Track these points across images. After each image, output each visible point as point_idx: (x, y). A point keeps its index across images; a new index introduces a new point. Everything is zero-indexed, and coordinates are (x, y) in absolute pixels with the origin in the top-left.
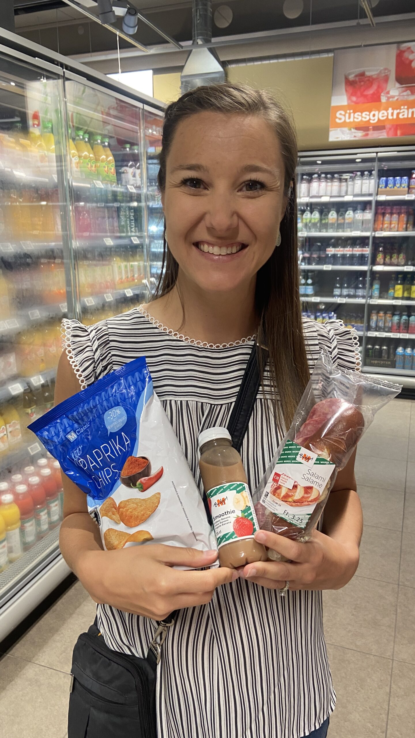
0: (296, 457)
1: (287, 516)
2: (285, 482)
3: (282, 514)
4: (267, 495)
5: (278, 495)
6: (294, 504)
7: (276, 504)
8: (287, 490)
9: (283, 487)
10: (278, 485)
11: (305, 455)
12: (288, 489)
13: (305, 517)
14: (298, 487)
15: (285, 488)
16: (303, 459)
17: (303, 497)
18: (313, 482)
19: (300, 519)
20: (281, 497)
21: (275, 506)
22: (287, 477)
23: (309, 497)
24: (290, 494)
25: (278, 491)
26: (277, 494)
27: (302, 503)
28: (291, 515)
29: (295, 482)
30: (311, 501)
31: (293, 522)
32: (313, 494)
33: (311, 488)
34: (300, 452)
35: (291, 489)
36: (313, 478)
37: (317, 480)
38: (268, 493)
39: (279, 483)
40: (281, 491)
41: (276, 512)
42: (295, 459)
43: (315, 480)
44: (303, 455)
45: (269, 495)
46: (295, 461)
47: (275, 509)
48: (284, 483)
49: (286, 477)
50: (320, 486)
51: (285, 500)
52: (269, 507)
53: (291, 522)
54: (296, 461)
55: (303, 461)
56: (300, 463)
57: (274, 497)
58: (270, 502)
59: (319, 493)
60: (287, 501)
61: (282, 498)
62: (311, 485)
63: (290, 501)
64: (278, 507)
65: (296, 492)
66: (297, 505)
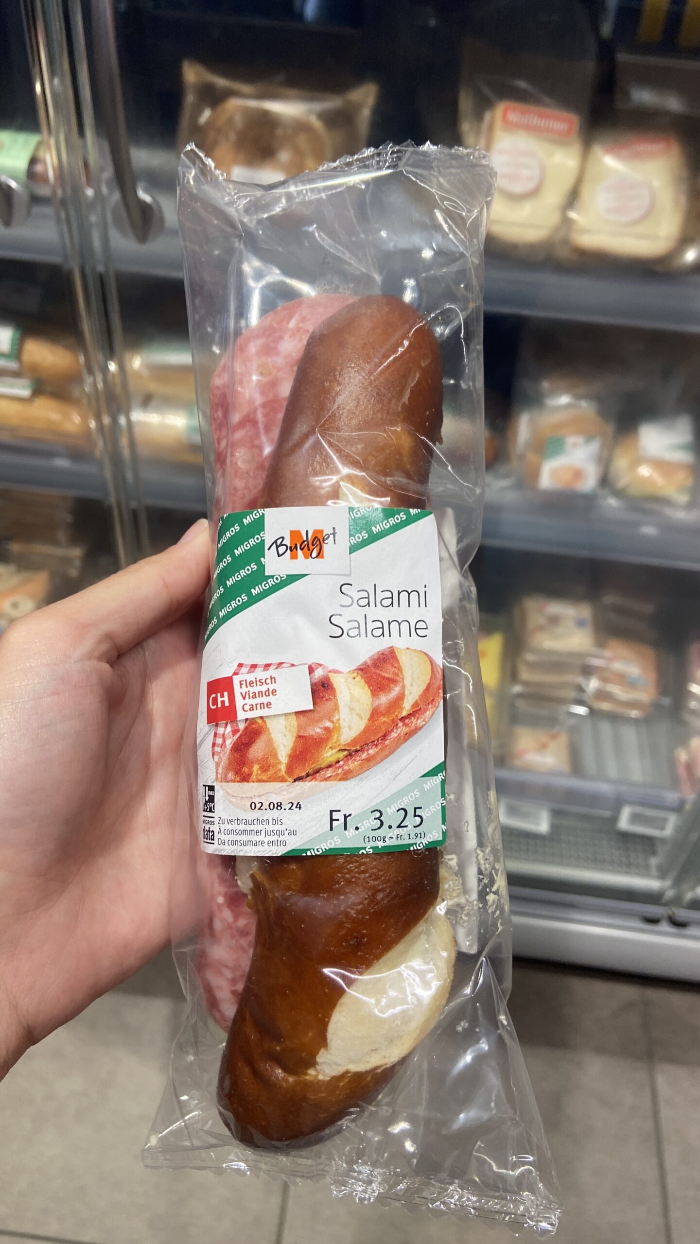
0: (262, 567)
1: (351, 831)
2: (267, 693)
3: (319, 838)
4: (212, 799)
5: (265, 769)
6: (352, 765)
7: (275, 813)
8: (293, 720)
9: (271, 725)
10: (242, 726)
11: (295, 534)
12: (299, 713)
13: (422, 790)
14: (336, 680)
15: (282, 720)
16: (294, 557)
17: (375, 714)
18: (384, 629)
19: (411, 813)
20: (283, 767)
21: (275, 822)
22: (267, 666)
23: (400, 698)
24: (317, 730)
25: (257, 750)
26: (256, 768)
27: (385, 737)
28: (362, 816)
29: (311, 670)
30: (416, 712)
31: (388, 843)
32: (407, 682)
33: (387, 658)
34: (269, 536)
35: (312, 708)
36: (375, 612)
37: (395, 613)
38: (212, 788)
39: (241, 715)
40: (270, 743)
41: (292, 844)
42: (260, 576)
43: (385, 615)
44: (287, 542)
45: (218, 795)
46: (264, 586)
47: (280, 833)
48: (265, 700)
49: (260, 674)
50: (416, 629)
51: (309, 769)
52: (244, 844)
53: (380, 844)
54: (271, 582)
55: (301, 564)
56: (293, 578)
57: (252, 789)
58: (239, 821)
59: (432, 662)
60: (318, 771)
61: (290, 769)
62: (383, 644)
63: (333, 759)
64: (289, 818)
65: (336, 708)
66: (369, 759)
